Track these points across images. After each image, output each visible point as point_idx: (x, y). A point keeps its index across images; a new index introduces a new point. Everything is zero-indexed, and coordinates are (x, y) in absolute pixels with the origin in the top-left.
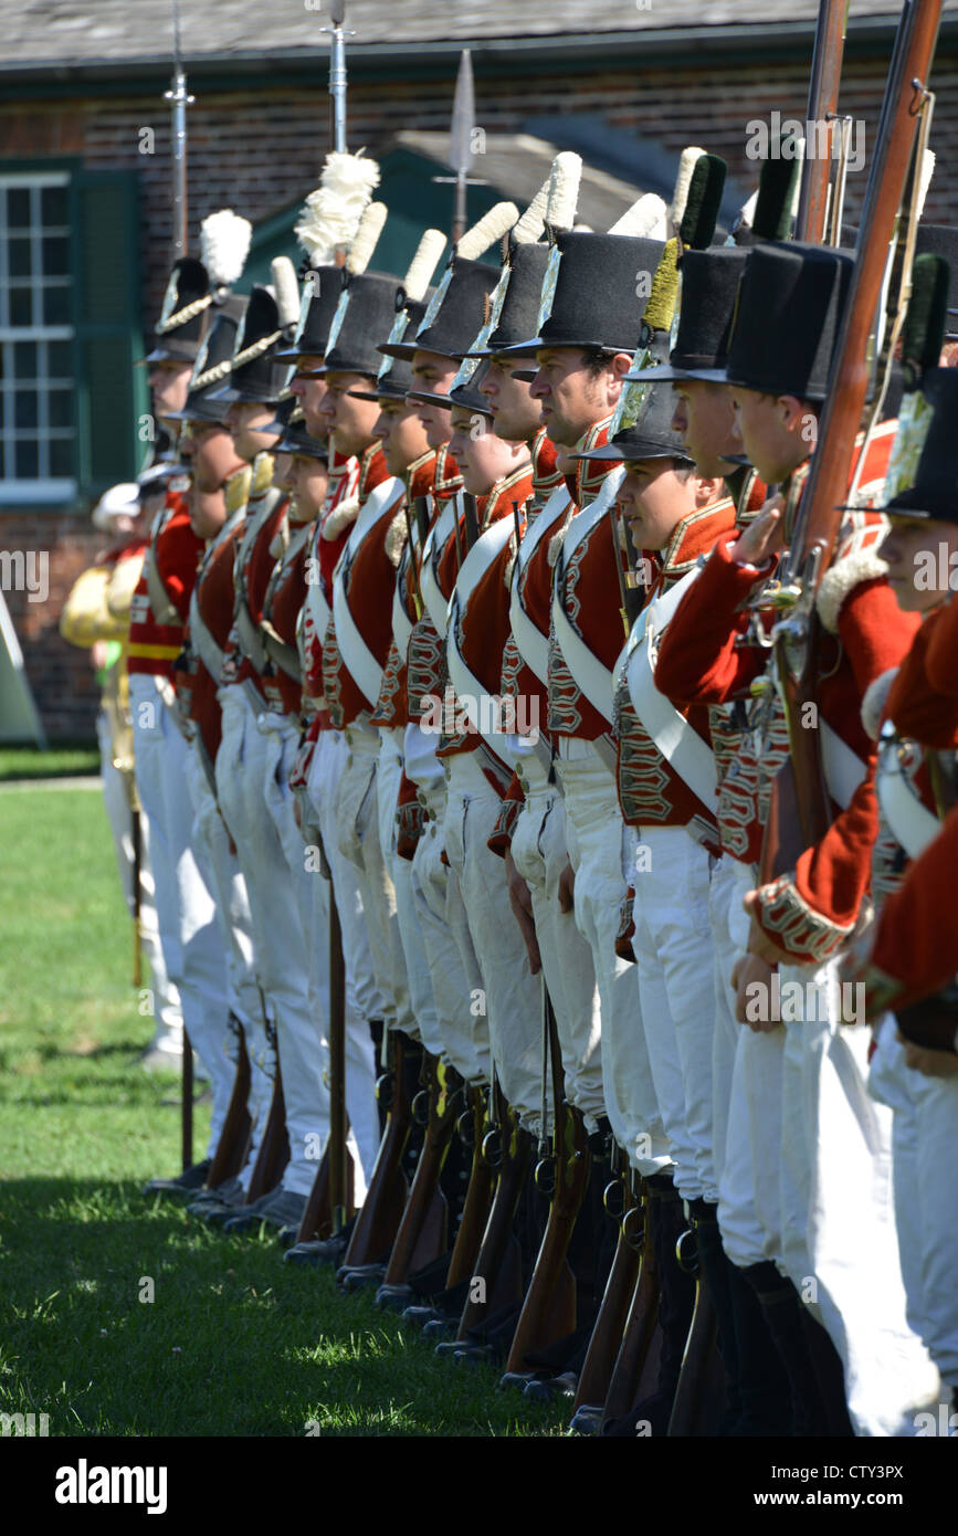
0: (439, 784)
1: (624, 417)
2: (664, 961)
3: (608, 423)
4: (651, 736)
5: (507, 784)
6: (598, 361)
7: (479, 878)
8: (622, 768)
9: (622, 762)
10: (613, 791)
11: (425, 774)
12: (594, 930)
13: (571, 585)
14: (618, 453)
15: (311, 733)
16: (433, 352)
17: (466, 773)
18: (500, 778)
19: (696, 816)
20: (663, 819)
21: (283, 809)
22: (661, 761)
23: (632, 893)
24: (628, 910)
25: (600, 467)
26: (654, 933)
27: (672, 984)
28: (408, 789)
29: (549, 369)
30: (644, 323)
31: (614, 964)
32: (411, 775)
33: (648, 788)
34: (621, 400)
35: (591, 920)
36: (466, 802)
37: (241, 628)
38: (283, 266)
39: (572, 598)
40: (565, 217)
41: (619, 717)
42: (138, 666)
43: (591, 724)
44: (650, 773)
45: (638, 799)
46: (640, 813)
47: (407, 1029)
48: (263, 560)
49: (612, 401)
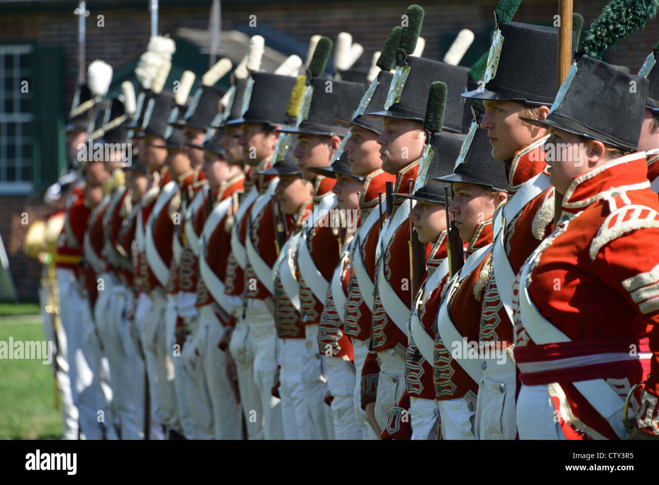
0: (194, 319)
1: (278, 156)
2: (294, 399)
3: (271, 159)
4: (290, 297)
5: (226, 320)
6: (268, 130)
7: (213, 362)
8: (278, 313)
9: (277, 310)
10: (272, 322)
11: (187, 315)
12: (262, 385)
13: (255, 231)
14: (275, 172)
15: (137, 295)
16: (193, 126)
17: (207, 315)
18: (223, 317)
19: (470, 391)
20: (295, 335)
21: (125, 329)
22: (451, 360)
23: (279, 367)
24: (277, 375)
25: (268, 178)
26: (290, 386)
27: (297, 409)
28: (180, 321)
29: (246, 133)
30: (287, 114)
31: (270, 400)
32: (183, 315)
33: (289, 321)
34: (277, 148)
35: (260, 379)
36: (207, 327)
37: (108, 249)
38: (128, 87)
39: (255, 236)
40: (256, 66)
41: (276, 290)
42: (60, 265)
43: (262, 293)
44: (290, 315)
45: (284, 327)
46: (285, 333)
47: (176, 429)
48: (117, 218)
49: (274, 148)
